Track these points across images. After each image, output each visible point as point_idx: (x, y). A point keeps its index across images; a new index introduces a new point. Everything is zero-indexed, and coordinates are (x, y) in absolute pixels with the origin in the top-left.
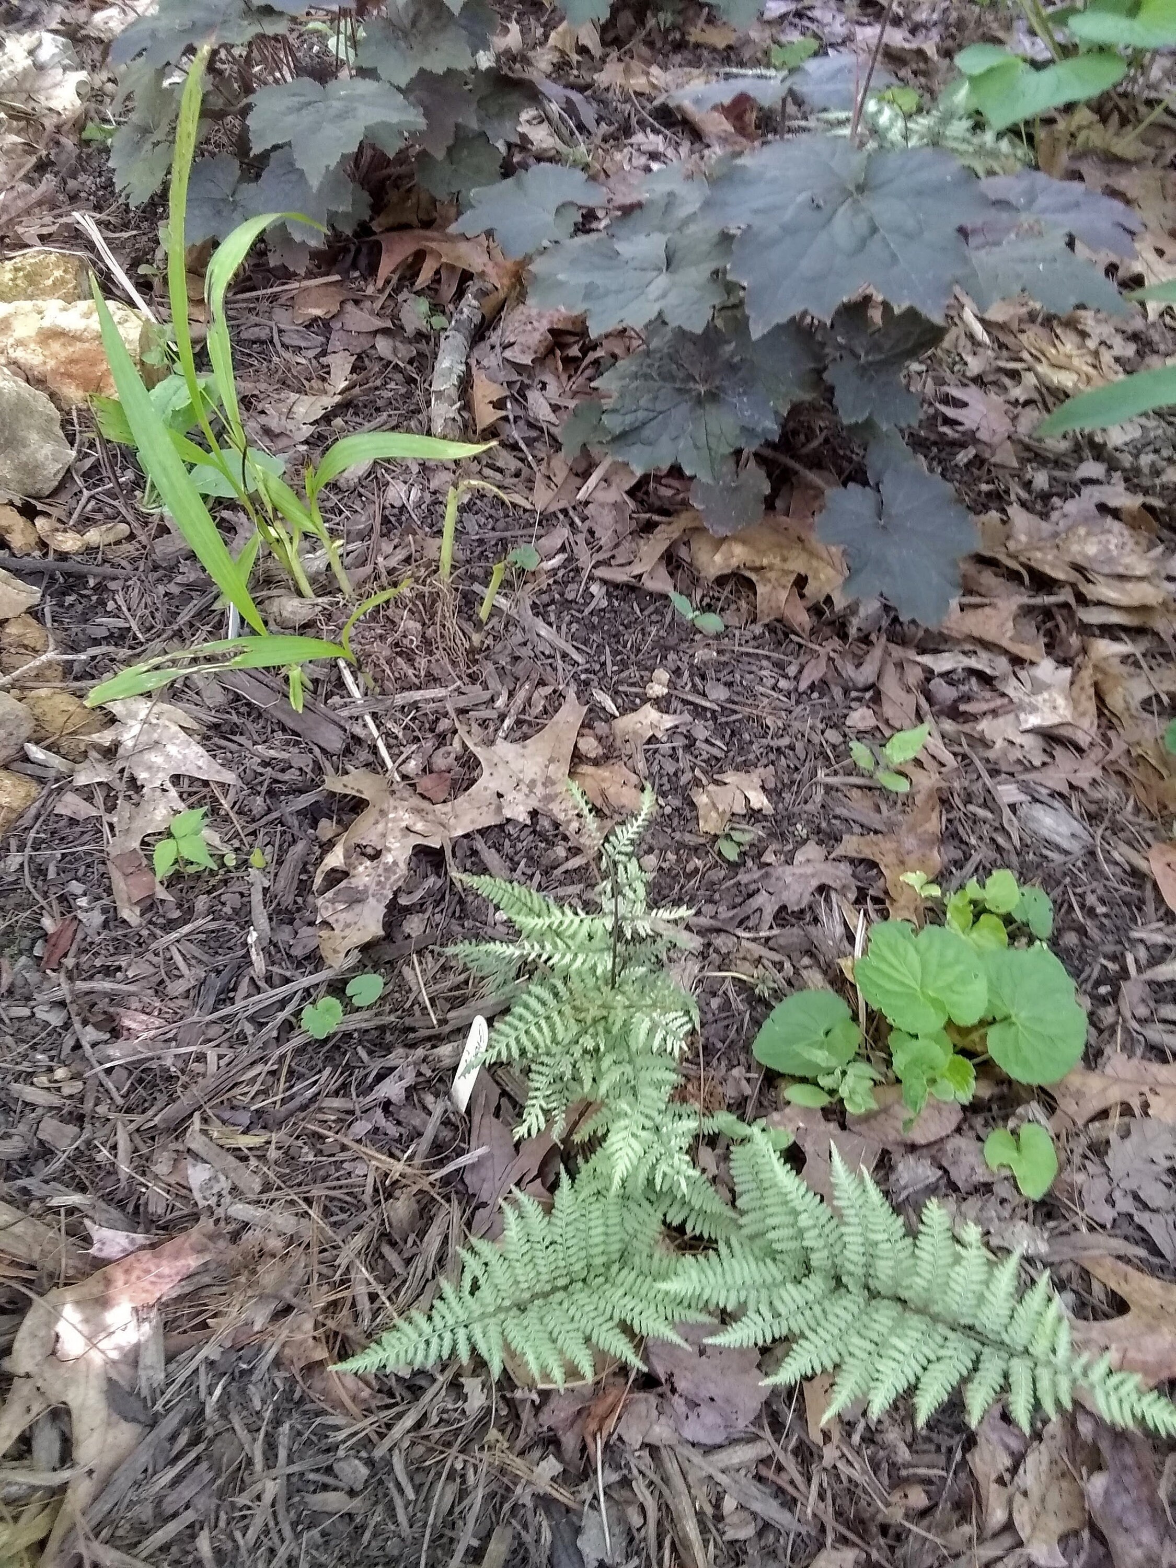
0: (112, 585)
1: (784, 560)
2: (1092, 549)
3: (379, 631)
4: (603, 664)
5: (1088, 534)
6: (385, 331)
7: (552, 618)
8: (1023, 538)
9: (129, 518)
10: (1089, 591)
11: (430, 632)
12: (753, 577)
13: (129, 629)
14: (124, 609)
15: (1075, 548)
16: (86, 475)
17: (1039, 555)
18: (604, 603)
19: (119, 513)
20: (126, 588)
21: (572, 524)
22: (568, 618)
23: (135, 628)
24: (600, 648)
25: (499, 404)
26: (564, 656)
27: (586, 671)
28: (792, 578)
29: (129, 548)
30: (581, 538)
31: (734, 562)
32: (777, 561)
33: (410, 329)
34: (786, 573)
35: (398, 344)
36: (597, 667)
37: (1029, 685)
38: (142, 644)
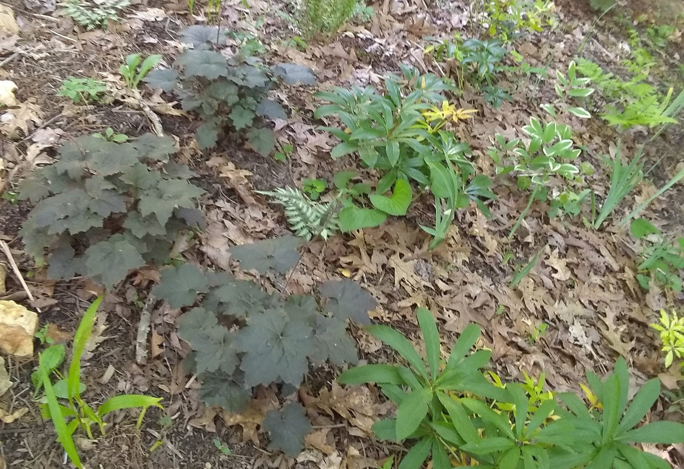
0: (23, 435)
1: (254, 419)
2: (357, 402)
3: (114, 451)
4: (189, 458)
5: (357, 395)
6: (121, 303)
7: (173, 440)
8: (335, 398)
9: (29, 406)
10: (353, 421)
11: (131, 451)
12: (243, 425)
13: (28, 452)
14: (27, 445)
15: (351, 401)
16: (14, 389)
17: (339, 405)
18: (192, 434)
19: (25, 404)
20: (27, 436)
21: (183, 399)
22: (179, 439)
23: (30, 452)
24: (189, 453)
25: (161, 346)
26: (176, 455)
27: (183, 462)
28: (255, 426)
29: (28, 418)
30: (185, 405)
31: (237, 421)
32: (251, 420)
33: (129, 301)
34: (254, 423)
35: (124, 308)
36: (187, 460)
37: (328, 463)
38: (32, 459)
